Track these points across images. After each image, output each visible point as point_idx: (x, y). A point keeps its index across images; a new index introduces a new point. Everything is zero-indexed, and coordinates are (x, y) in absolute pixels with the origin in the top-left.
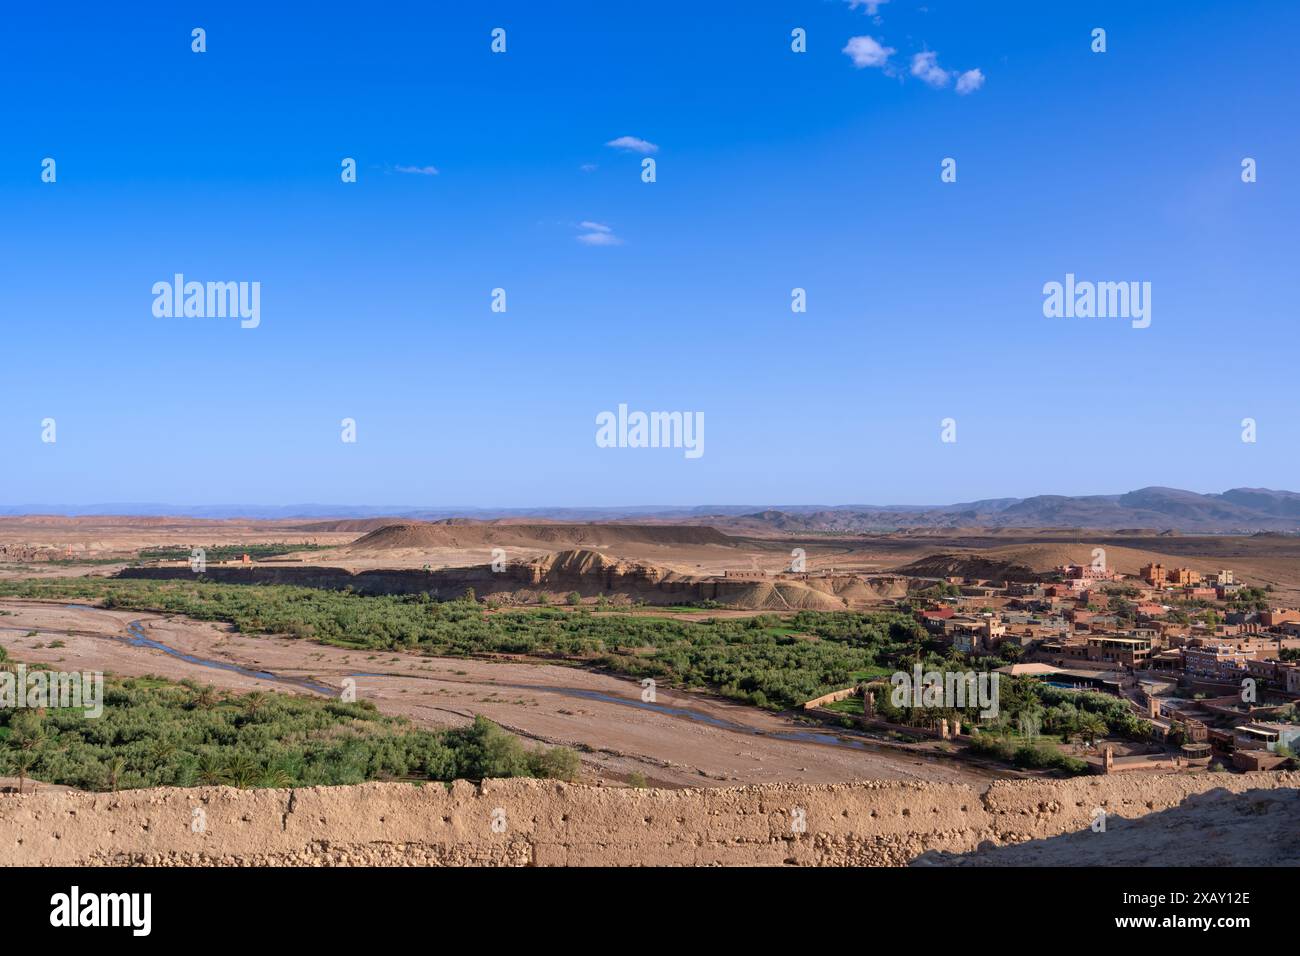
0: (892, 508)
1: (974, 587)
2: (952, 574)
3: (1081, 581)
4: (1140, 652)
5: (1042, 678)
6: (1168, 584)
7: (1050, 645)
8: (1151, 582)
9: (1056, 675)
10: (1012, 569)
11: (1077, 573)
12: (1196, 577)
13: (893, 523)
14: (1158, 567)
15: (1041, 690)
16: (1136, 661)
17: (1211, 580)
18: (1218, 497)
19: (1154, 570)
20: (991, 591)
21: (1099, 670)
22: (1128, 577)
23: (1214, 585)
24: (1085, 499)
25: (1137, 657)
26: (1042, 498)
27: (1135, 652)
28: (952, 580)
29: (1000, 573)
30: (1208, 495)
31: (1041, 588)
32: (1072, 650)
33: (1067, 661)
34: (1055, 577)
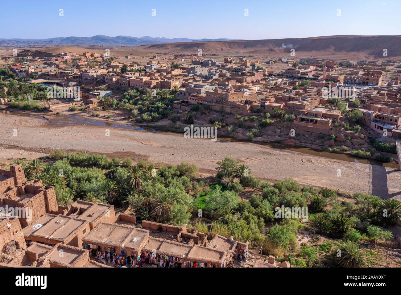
0: (28, 40)
1: (35, 59)
2: (29, 56)
3: (66, 57)
4: (71, 74)
5: (42, 83)
6: (91, 57)
7: (46, 74)
8: (86, 57)
9: (46, 82)
10: (47, 54)
11: (65, 55)
12: (98, 55)
13: (28, 44)
14: (88, 53)
15: (39, 87)
16: (70, 77)
17: (102, 56)
18: (115, 38)
19: (87, 53)
20: (40, 60)
21: (59, 80)
22: (80, 55)
23: (102, 57)
24: (82, 38)
25: (70, 76)
26: (71, 37)
27: (69, 74)
28: (29, 57)
29: (44, 55)
30: (112, 37)
31: (54, 59)
32: (52, 75)
33: (50, 78)
34: (59, 56)
